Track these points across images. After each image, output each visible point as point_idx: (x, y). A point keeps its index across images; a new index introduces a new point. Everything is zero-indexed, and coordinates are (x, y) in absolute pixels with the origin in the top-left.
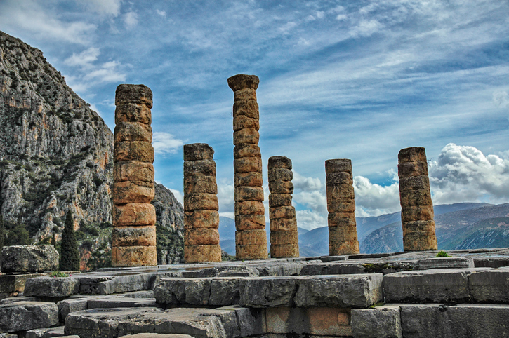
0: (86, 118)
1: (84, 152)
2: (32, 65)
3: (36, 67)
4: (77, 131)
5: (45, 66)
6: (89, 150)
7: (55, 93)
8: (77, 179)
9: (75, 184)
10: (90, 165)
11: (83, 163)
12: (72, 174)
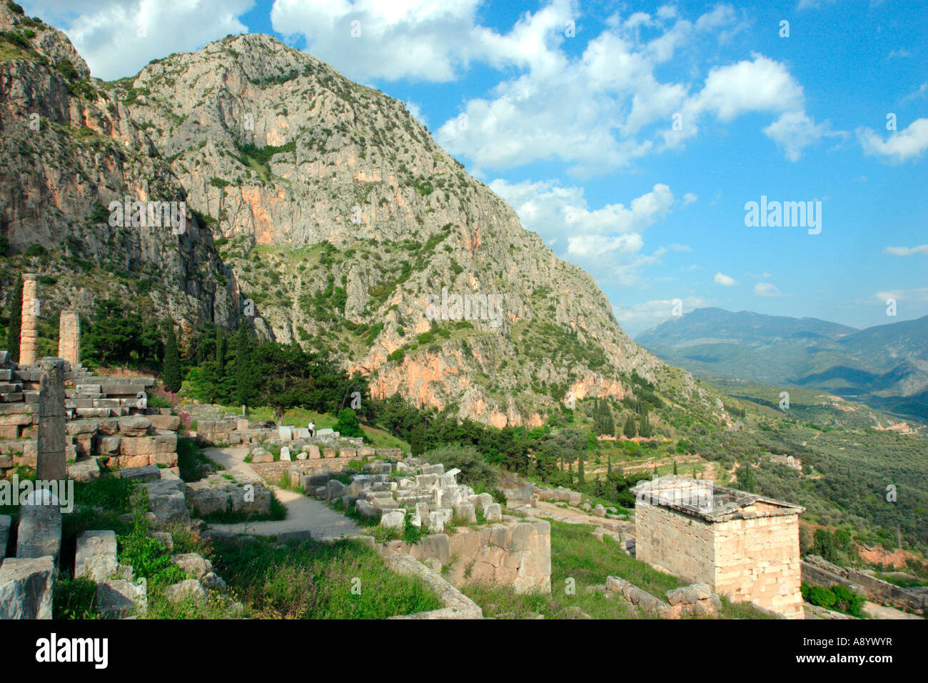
0: (451, 186)
1: (446, 231)
2: (390, 123)
3: (394, 125)
4: (438, 204)
5: (408, 122)
6: (452, 228)
7: (413, 157)
8: (430, 267)
9: (425, 274)
10: (448, 249)
11: (440, 247)
12: (425, 260)
